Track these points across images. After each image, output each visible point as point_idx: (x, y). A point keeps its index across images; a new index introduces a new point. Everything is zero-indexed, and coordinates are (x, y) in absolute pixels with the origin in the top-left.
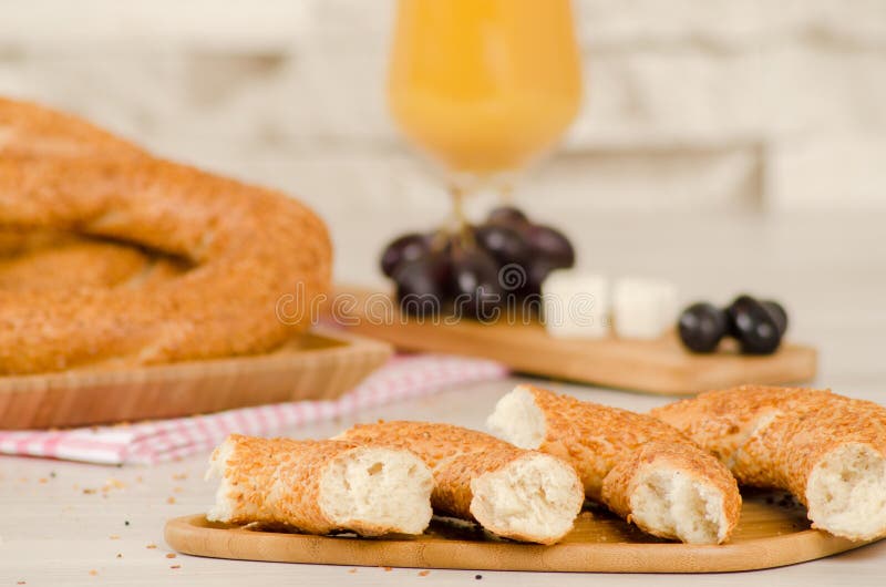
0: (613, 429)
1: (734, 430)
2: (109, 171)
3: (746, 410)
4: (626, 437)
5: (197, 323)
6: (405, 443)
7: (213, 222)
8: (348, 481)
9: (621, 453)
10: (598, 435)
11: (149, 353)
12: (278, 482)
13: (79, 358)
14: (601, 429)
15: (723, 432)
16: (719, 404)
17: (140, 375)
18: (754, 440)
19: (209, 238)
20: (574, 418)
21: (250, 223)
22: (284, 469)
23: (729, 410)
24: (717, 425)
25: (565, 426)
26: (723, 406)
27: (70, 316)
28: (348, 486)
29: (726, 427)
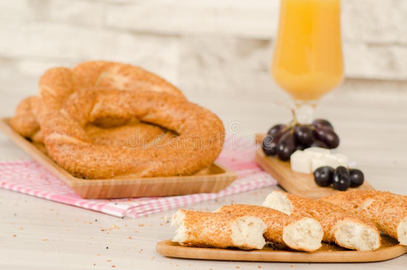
0: (319, 207)
1: (356, 207)
2: (150, 99)
3: (360, 199)
4: (324, 210)
5: (163, 162)
6: (244, 213)
7: (183, 121)
8: (240, 228)
9: (323, 216)
10: (313, 209)
11: (145, 173)
12: (206, 228)
13: (119, 173)
14: (314, 208)
15: (352, 207)
16: (349, 197)
17: (139, 181)
18: (364, 210)
19: (182, 126)
20: (303, 203)
21: (195, 122)
22: (207, 223)
23: (354, 199)
24: (349, 205)
25: (299, 206)
26: (350, 197)
27: (116, 157)
28: (241, 231)
29: (353, 206)
